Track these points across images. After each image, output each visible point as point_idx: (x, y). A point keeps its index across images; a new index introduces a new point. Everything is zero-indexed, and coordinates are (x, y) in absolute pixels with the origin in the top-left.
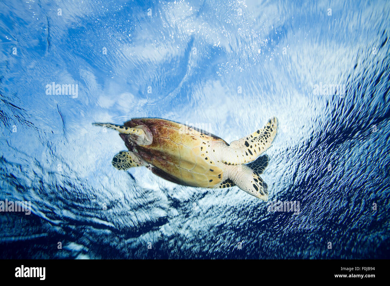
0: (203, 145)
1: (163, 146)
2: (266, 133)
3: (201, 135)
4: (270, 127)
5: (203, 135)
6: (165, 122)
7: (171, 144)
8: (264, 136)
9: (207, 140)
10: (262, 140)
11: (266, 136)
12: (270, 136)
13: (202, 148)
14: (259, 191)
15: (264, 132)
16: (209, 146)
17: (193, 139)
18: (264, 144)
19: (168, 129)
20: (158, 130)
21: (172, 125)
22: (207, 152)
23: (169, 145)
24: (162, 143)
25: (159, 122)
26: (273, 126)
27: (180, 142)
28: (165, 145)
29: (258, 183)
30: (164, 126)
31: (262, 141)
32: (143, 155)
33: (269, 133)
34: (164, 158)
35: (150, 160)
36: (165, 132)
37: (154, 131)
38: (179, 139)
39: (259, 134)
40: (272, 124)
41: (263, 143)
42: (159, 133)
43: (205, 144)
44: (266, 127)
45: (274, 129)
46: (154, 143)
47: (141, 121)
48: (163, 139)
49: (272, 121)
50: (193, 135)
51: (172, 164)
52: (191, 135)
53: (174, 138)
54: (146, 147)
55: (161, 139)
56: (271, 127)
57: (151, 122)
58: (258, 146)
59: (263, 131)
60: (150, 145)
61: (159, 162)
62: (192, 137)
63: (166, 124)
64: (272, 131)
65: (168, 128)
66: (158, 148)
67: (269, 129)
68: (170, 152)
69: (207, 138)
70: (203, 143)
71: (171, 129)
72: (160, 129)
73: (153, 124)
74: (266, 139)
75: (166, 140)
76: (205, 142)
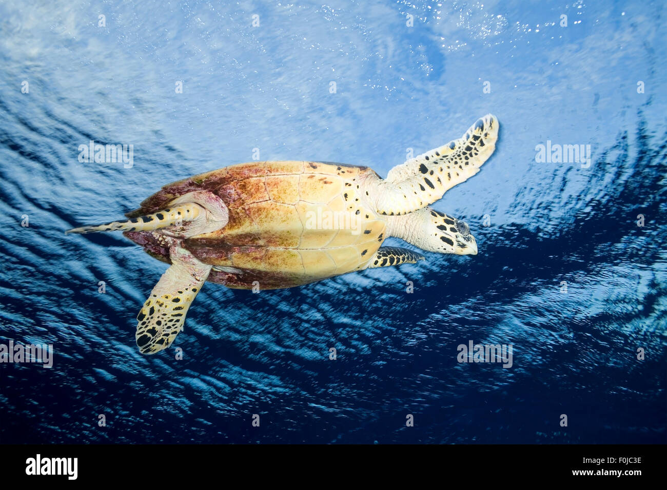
0: (347, 190)
1: (258, 220)
2: (469, 149)
3: (339, 171)
4: (479, 137)
5: (342, 170)
6: (255, 168)
7: (277, 210)
8: (464, 153)
9: (352, 176)
10: (458, 160)
11: (468, 155)
12: (476, 154)
13: (346, 195)
14: (455, 243)
15: (465, 146)
16: (358, 187)
17: (326, 183)
18: (460, 167)
19: (264, 181)
20: (239, 191)
21: (273, 168)
22: (357, 200)
23: (274, 212)
24: (254, 214)
25: (239, 171)
26: (486, 135)
27: (298, 198)
28: (263, 216)
29: (448, 231)
30: (252, 177)
31: (456, 163)
32: (205, 255)
33: (475, 149)
34: (261, 242)
35: (225, 260)
36: (258, 190)
37: (230, 194)
38: (294, 192)
39: (455, 151)
40: (485, 132)
41: (458, 165)
42: (244, 196)
43: (350, 185)
44: (471, 136)
45: (488, 142)
46: (234, 220)
47: (191, 184)
48: (255, 205)
49: (486, 126)
50: (323, 176)
51: (281, 249)
52: (318, 176)
53: (282, 195)
54: (214, 236)
55: (251, 206)
56: (482, 137)
57: (219, 177)
58: (446, 171)
59: (462, 145)
60: (224, 229)
61: (248, 255)
62: (321, 180)
63: (257, 171)
64: (482, 144)
65: (263, 179)
66: (246, 228)
67: (477, 142)
68: (277, 226)
69: (351, 172)
70: (347, 184)
71: (271, 178)
72: (244, 187)
73: (224, 181)
74: (467, 158)
75: (264, 204)
76: (349, 183)
